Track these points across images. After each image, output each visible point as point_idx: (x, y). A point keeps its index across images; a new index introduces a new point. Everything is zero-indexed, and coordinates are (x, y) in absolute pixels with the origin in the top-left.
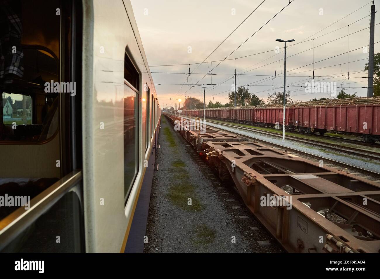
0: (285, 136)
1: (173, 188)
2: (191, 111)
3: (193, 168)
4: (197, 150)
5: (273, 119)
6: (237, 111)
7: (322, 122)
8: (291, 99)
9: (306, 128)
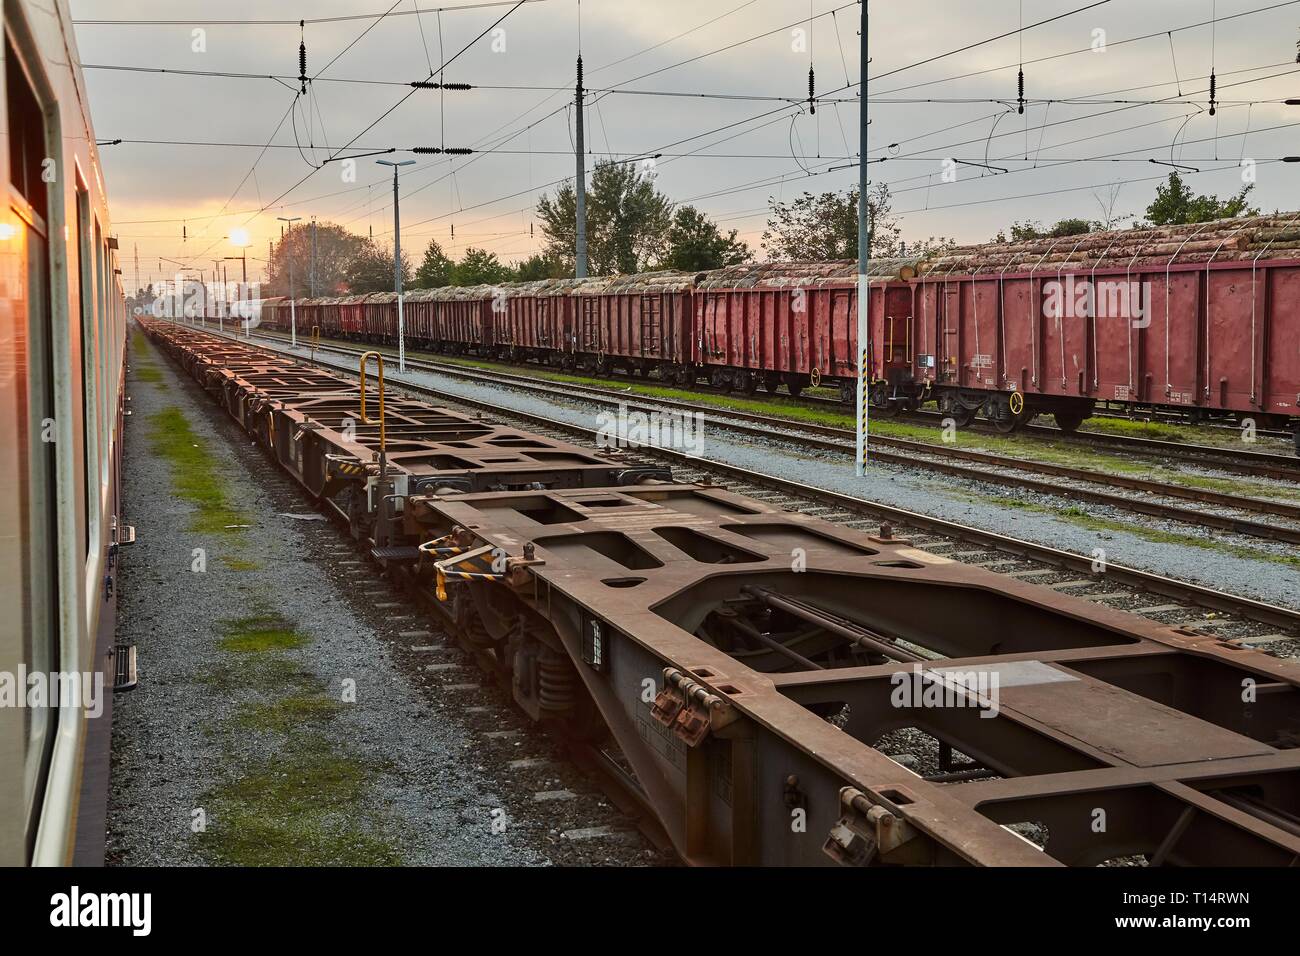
0: (871, 440)
1: (233, 790)
2: (320, 308)
3: (355, 656)
4: (371, 546)
5: (798, 344)
6: (595, 304)
7: (1068, 358)
8: (897, 231)
9: (982, 395)
